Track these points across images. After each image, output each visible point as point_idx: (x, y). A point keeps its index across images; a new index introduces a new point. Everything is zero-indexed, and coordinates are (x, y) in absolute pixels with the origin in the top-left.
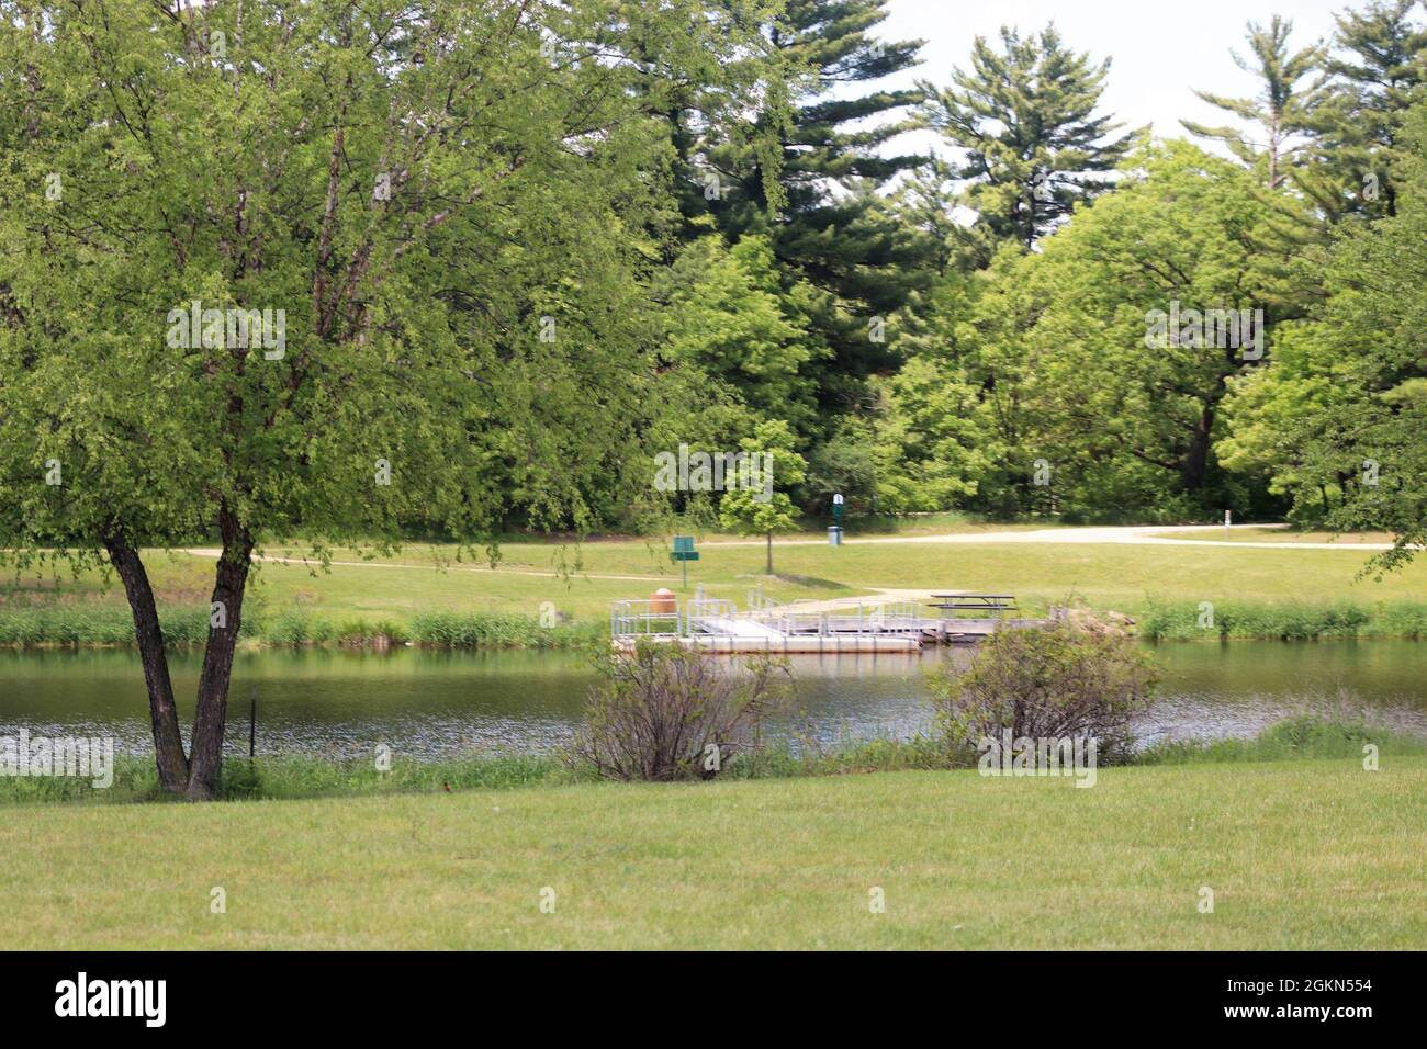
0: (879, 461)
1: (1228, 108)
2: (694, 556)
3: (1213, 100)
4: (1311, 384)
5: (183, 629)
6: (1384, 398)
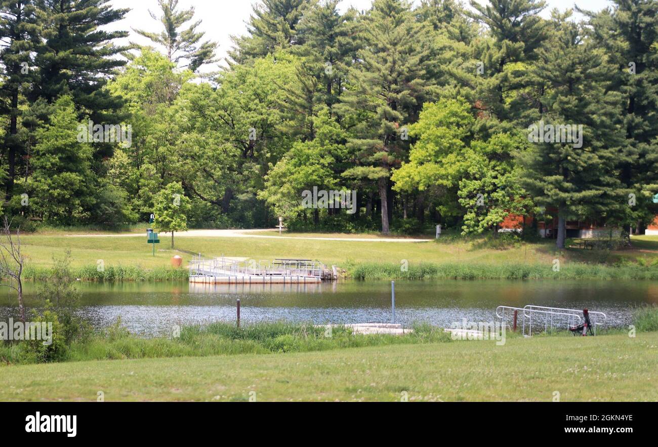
1: (148, 37)
2: (157, 241)
3: (143, 34)
4: (313, 168)
6: (343, 174)
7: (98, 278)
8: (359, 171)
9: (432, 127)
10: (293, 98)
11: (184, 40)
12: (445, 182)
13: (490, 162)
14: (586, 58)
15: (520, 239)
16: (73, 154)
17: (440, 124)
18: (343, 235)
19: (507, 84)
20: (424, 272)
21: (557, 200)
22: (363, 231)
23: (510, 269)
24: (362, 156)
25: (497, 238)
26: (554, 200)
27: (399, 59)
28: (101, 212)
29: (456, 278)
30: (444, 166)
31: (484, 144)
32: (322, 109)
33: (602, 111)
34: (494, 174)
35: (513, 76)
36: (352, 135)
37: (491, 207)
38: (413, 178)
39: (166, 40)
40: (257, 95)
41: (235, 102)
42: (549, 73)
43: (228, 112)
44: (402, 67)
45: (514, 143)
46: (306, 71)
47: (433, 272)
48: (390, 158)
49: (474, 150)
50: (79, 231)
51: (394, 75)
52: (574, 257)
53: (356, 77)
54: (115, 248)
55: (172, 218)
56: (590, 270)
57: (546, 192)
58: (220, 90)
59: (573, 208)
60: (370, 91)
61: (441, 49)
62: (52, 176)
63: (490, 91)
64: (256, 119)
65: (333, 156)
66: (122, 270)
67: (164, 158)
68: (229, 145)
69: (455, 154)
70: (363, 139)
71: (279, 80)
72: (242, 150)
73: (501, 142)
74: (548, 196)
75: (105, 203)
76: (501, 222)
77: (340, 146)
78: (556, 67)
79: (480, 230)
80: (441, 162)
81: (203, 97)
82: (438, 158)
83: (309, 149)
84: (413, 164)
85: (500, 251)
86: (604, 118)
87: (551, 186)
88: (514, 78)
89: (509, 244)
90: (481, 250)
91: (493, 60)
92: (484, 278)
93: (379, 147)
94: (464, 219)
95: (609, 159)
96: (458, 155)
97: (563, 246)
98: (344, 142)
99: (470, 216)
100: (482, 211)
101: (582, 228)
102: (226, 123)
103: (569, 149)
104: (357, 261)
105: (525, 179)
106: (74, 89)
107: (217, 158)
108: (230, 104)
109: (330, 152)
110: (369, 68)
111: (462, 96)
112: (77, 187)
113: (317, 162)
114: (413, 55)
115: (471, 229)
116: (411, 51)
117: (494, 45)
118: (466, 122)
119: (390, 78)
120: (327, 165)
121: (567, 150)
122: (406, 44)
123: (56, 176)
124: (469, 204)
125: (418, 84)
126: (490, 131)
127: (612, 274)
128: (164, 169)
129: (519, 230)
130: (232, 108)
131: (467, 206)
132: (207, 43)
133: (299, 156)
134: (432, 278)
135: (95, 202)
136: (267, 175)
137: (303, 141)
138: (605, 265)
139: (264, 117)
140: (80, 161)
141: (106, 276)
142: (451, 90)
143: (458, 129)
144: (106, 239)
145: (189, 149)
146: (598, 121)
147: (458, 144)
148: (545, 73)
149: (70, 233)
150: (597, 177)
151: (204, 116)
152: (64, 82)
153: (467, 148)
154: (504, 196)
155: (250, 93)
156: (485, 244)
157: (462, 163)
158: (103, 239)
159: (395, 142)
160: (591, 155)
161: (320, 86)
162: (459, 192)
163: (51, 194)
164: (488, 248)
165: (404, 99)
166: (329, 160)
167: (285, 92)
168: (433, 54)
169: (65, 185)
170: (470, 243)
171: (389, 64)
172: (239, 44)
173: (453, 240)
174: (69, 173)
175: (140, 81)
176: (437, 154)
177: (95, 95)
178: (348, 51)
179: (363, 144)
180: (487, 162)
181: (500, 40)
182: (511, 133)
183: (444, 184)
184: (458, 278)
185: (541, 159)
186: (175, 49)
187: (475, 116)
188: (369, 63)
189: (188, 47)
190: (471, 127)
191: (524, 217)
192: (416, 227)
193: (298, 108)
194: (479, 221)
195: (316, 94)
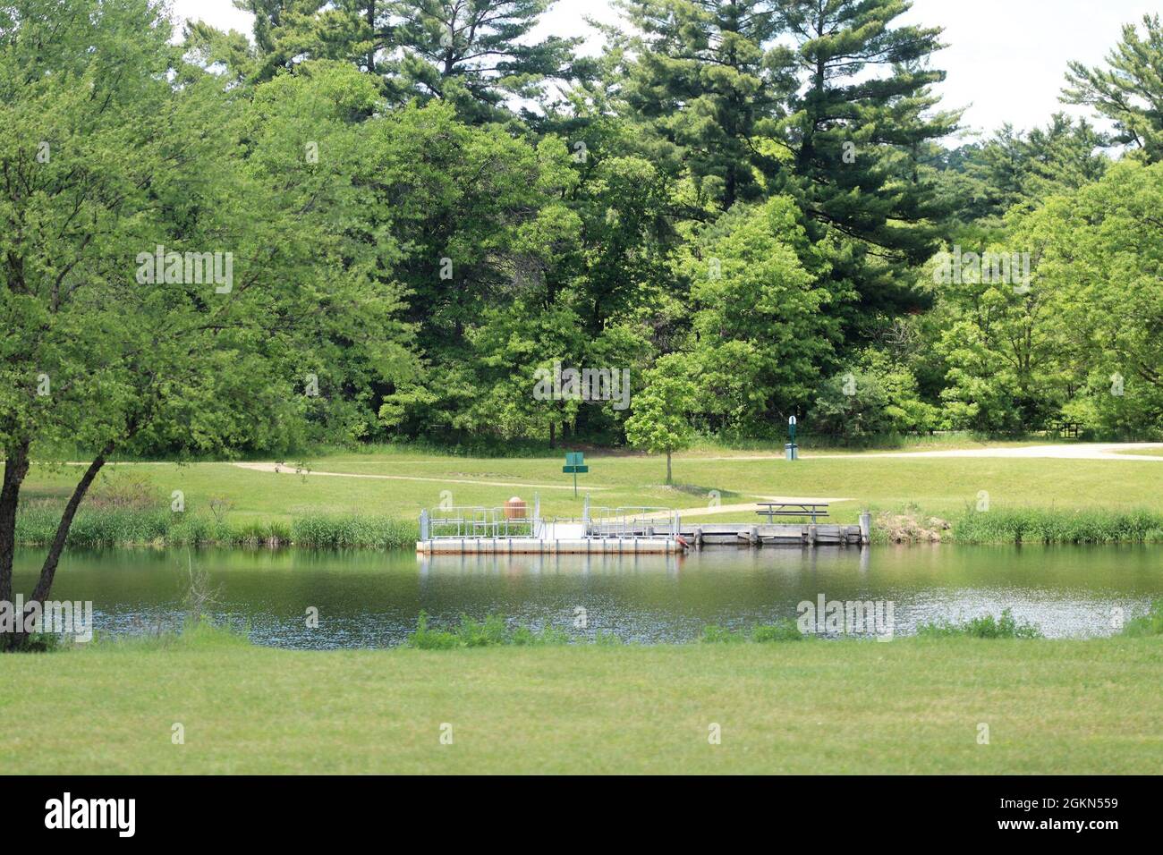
0: (891, 387)
2: (583, 469)
5: (98, 531)
7: (327, 541)
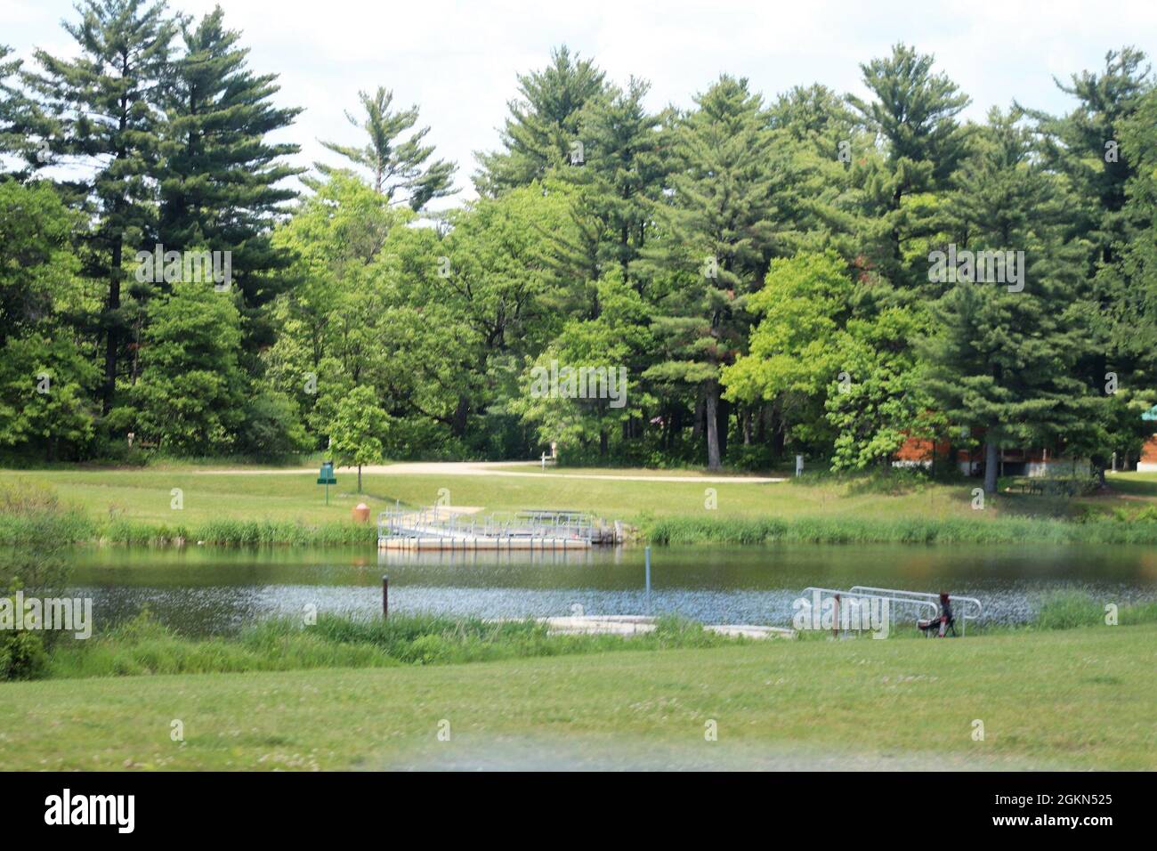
1: (344, 153)
3: (336, 149)
6: (645, 374)
7: (231, 540)
8: (671, 368)
9: (784, 297)
10: (565, 252)
11: (401, 160)
12: (805, 386)
13: (877, 353)
14: (1030, 187)
15: (926, 478)
16: (208, 342)
17: (798, 293)
18: (645, 470)
19: (904, 229)
20: (766, 531)
21: (983, 415)
22: (677, 466)
23: (907, 526)
24: (677, 344)
25: (889, 477)
26: (978, 415)
27: (734, 188)
28: (253, 434)
29: (817, 541)
30: (804, 360)
31: (868, 326)
32: (611, 269)
33: (1056, 272)
34: (884, 372)
35: (915, 215)
36: (660, 311)
37: (878, 426)
38: (754, 380)
39: (373, 158)
40: (508, 246)
41: (472, 258)
42: (969, 211)
43: (462, 274)
44: (739, 201)
45: (916, 323)
46: (586, 207)
47: (781, 531)
48: (721, 348)
49: (852, 334)
50: (218, 464)
51: (727, 214)
52: (1011, 507)
53: (665, 218)
54: (271, 493)
55: (359, 445)
56: (1035, 528)
57: (964, 401)
58: (449, 239)
59: (1010, 428)
60: (688, 241)
61: (805, 172)
62: (174, 376)
63: (877, 239)
64: (505, 285)
65: (628, 344)
66: (270, 528)
67: (357, 349)
68: (463, 328)
69: (821, 341)
70: (678, 316)
71: (544, 222)
72: (485, 335)
73: (896, 323)
74: (969, 409)
75: (260, 420)
76: (896, 450)
77: (640, 328)
78: (982, 201)
79: (861, 464)
80: (799, 354)
81: (421, 250)
82: (794, 347)
83: (590, 333)
84: (755, 357)
85: (892, 498)
86: (1060, 284)
87: (973, 393)
88: (918, 218)
89: (908, 487)
90: (862, 496)
91: (883, 190)
92: (865, 541)
93: (702, 329)
94: (836, 445)
95: (1066, 348)
96: (826, 342)
97: (995, 490)
98: (646, 321)
99: (844, 440)
100: (864, 433)
101: (1028, 460)
102: (459, 291)
103: (1002, 333)
104: (657, 513)
105: (932, 381)
106: (212, 237)
107: (443, 348)
108: (465, 261)
109: (624, 338)
110: (688, 203)
111: (833, 248)
112: (213, 394)
113: (603, 353)
114: (758, 183)
115: (847, 463)
116: (755, 175)
117: (886, 165)
118: (839, 289)
119: (719, 219)
120: (619, 359)
121: (998, 335)
122: (744, 164)
123: (179, 377)
124: (843, 421)
125: (765, 228)
126: (879, 304)
127: (1072, 534)
128: (357, 366)
129: (928, 464)
130: (468, 268)
131: (840, 425)
132: (438, 163)
133: (574, 343)
134: (779, 541)
135: (243, 418)
136: (524, 374)
137: (581, 320)
138: (1061, 520)
139: (519, 281)
140: (220, 353)
141: (245, 536)
142: (816, 239)
143: (826, 300)
144: (256, 477)
145: (399, 333)
146: (1051, 289)
147: (825, 324)
148: (964, 209)
149: (203, 467)
150: (1047, 379)
151: (423, 280)
152: (195, 226)
153: (841, 331)
154: (899, 409)
155: (497, 243)
156: (870, 485)
157: (831, 355)
158: (251, 477)
159: (730, 322)
160: (1038, 343)
161: (609, 232)
162: (827, 403)
163: (171, 405)
164: (874, 492)
165: (744, 252)
166: (621, 350)
167: (553, 243)
168: (791, 179)
169: (194, 390)
170: (847, 485)
171: (718, 197)
172: (487, 165)
173: (819, 479)
174: (200, 372)
175: (328, 225)
176: (793, 341)
177: (246, 246)
178: (653, 176)
179: (677, 326)
180: (873, 354)
181: (895, 157)
182: (911, 308)
183: (804, 389)
184: (822, 540)
185: (958, 349)
186: (387, 174)
187: (854, 279)
188: (686, 196)
189: (408, 170)
190: (848, 298)
191: (934, 442)
192: (763, 459)
193: (573, 267)
194: (859, 450)
195: (602, 244)
